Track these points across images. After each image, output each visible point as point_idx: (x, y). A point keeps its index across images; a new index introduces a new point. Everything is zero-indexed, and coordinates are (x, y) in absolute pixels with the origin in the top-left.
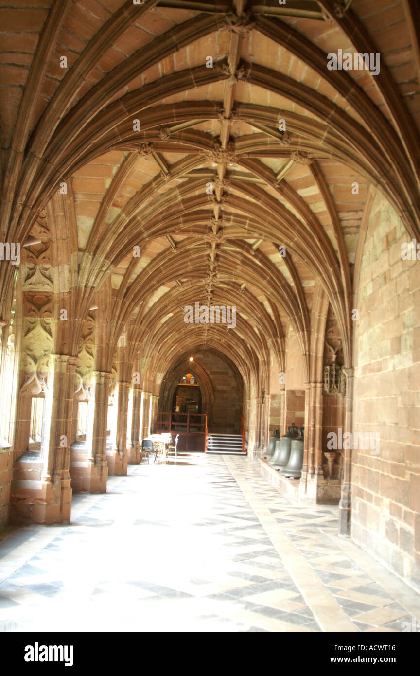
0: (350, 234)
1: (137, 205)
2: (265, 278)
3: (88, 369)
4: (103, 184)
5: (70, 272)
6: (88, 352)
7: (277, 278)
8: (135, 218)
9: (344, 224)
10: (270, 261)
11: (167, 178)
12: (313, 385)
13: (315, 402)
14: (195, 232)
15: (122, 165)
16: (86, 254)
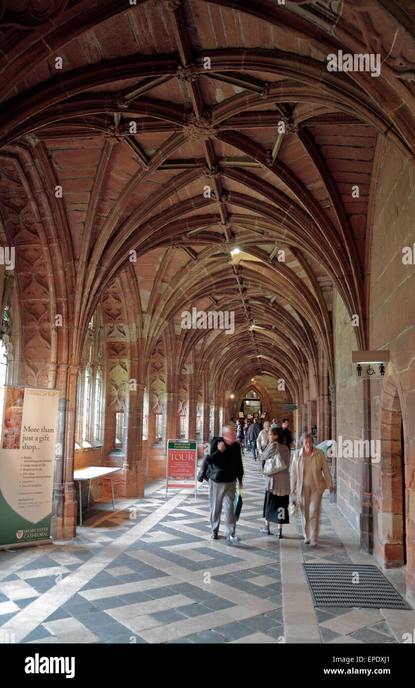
0: (327, 291)
1: (178, 281)
2: (283, 322)
3: (161, 391)
4: (154, 269)
5: (137, 328)
6: (161, 379)
7: (291, 321)
8: (179, 288)
9: (321, 284)
10: (284, 310)
11: (195, 262)
12: (321, 397)
13: (323, 410)
14: (227, 293)
15: (165, 256)
16: (147, 315)
